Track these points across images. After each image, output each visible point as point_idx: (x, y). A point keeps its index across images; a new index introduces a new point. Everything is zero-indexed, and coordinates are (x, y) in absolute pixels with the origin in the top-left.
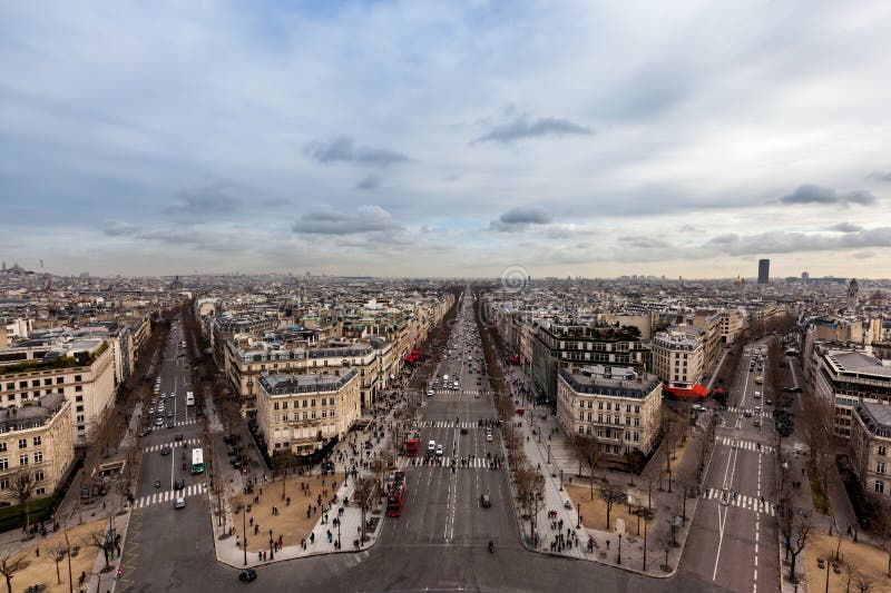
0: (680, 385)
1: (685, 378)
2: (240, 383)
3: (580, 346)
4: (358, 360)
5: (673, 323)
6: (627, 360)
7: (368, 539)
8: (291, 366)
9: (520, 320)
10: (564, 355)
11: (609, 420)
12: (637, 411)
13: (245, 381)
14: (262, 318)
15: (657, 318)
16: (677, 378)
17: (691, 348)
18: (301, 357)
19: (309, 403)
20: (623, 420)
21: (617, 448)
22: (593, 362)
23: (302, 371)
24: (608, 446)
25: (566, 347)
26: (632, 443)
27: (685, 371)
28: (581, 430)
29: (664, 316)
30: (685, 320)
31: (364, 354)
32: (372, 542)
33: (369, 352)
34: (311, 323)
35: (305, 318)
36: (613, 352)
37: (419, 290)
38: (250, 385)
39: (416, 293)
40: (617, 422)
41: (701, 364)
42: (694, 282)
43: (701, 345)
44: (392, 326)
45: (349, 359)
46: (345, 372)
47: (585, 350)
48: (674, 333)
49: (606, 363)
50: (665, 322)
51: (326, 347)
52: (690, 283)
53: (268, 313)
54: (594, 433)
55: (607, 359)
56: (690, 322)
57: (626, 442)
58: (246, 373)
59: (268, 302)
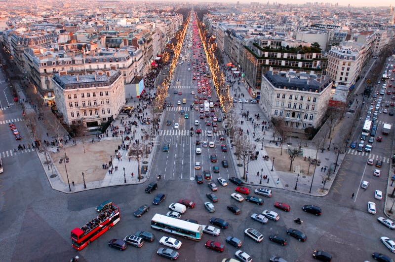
0: (342, 84)
1: (346, 79)
2: (40, 81)
3: (279, 55)
4: (121, 65)
5: (344, 39)
6: (311, 66)
7: (143, 177)
8: (74, 69)
9: (234, 35)
10: (267, 62)
11: (295, 107)
12: (314, 101)
13: (43, 80)
14: (46, 34)
15: (333, 36)
16: (341, 79)
17: (354, 58)
18: (81, 62)
19: (91, 95)
20: (304, 107)
21: (298, 124)
22: (287, 68)
23: (82, 73)
24: (292, 123)
25: (269, 56)
26: (308, 121)
27: (347, 74)
28: (276, 113)
29: (338, 34)
30: (352, 38)
31: (125, 60)
32: (145, 179)
33: (128, 58)
34: (82, 38)
35: (77, 34)
36: (302, 60)
37: (156, 11)
38: (47, 82)
39: (154, 14)
40: (300, 108)
41: (358, 69)
42: (359, 9)
43: (361, 56)
44: (141, 39)
45: (114, 64)
46: (112, 73)
47: (282, 58)
48: (344, 47)
49: (296, 68)
50: (337, 39)
51: (96, 55)
52: (355, 9)
53: (49, 30)
54: (284, 114)
55: (297, 65)
56: (356, 39)
57: (305, 120)
58: (43, 74)
59: (45, 21)
